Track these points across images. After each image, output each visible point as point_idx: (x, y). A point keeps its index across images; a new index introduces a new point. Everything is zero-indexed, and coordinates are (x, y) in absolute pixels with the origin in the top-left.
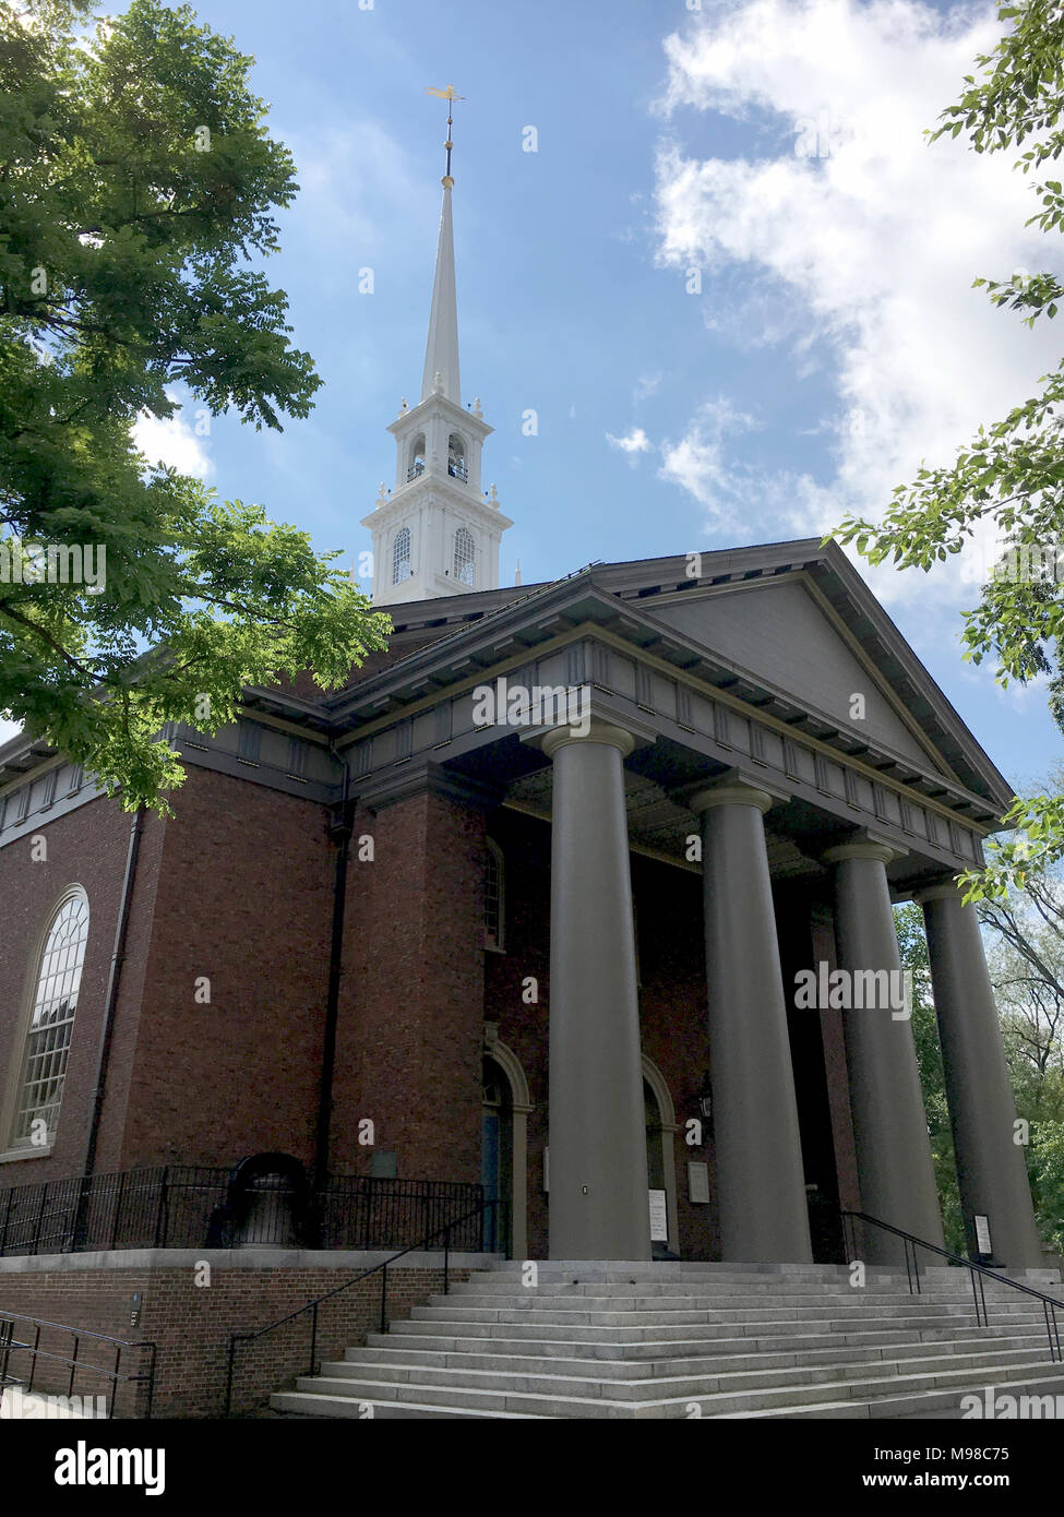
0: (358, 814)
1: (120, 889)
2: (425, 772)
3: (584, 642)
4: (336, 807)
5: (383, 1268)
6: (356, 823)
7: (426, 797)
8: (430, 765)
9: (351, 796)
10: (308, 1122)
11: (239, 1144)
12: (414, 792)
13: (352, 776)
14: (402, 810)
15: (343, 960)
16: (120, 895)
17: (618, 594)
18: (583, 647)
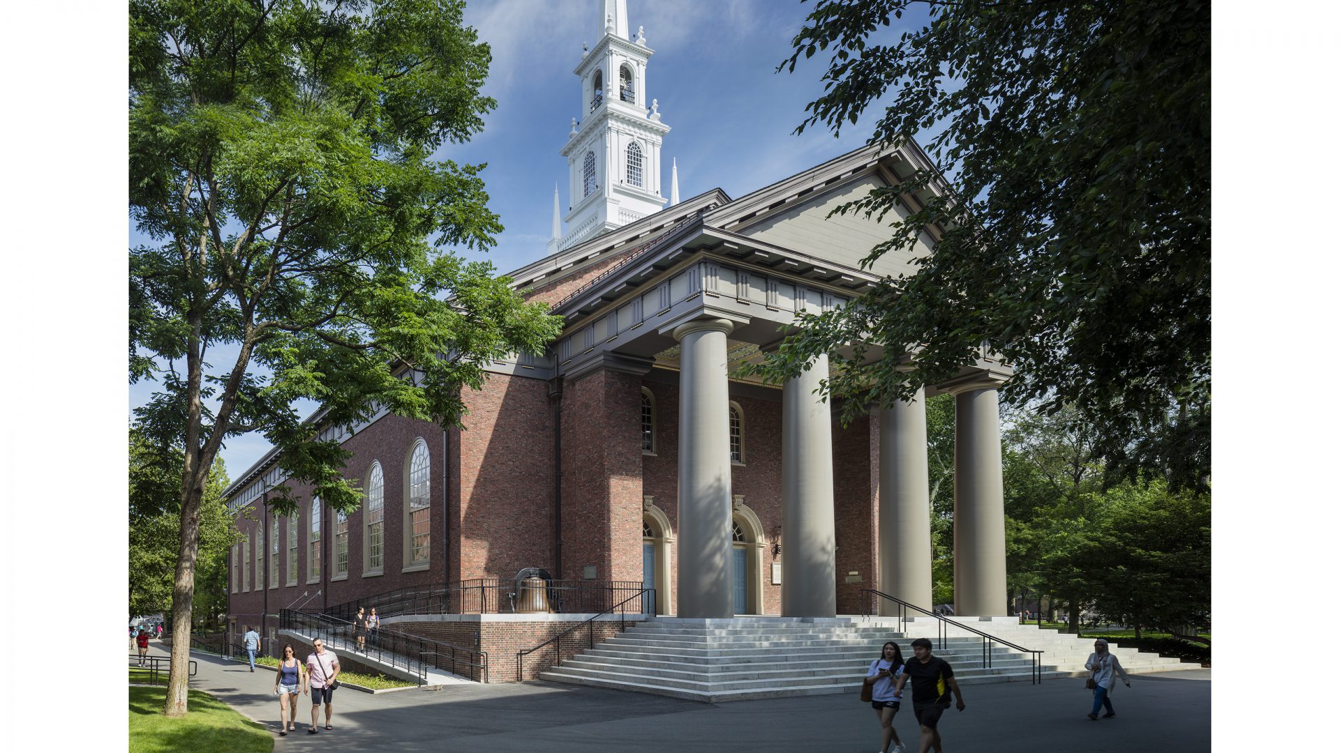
0: (565, 384)
1: (442, 440)
2: (602, 357)
3: (699, 264)
4: (551, 381)
5: (591, 622)
6: (564, 390)
7: (603, 373)
8: (605, 353)
9: (560, 374)
10: (550, 551)
11: (516, 563)
12: (596, 370)
13: (560, 361)
14: (590, 381)
15: (563, 468)
16: (442, 444)
17: (723, 227)
18: (699, 268)
